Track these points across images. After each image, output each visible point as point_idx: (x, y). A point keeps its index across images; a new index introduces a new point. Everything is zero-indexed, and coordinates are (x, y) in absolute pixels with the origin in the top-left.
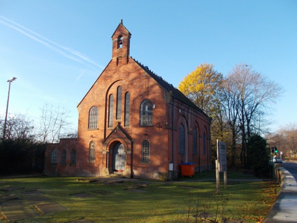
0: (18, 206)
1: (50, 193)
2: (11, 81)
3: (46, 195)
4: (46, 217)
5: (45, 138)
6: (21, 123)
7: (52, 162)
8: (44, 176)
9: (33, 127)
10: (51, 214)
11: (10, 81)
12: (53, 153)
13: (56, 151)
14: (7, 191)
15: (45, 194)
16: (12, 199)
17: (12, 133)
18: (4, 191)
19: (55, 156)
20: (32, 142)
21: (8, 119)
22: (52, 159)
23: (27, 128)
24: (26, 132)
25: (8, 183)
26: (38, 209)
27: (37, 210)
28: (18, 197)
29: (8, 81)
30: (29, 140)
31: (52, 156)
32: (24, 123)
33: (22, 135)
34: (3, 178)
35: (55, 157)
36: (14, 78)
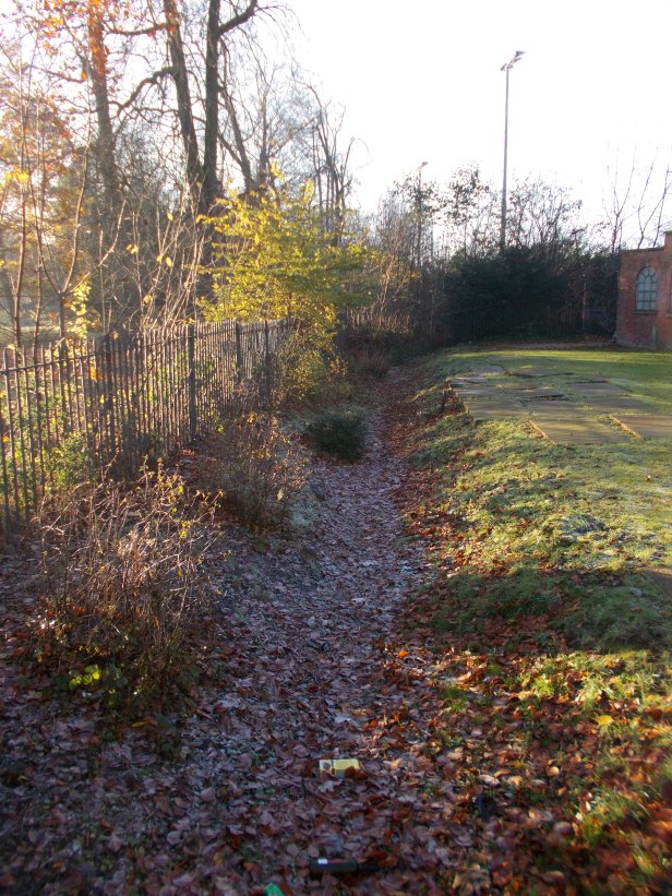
0: (569, 416)
1: (648, 392)
2: (510, 67)
3: (637, 396)
4: (651, 448)
5: (615, 234)
6: (547, 193)
7: (639, 306)
8: (616, 347)
9: (580, 204)
10: (663, 441)
11: (507, 68)
12: (642, 278)
13: (653, 271)
14: (530, 377)
15: (631, 391)
16: (547, 397)
17: (526, 226)
18: (525, 376)
19: (648, 288)
20: (578, 250)
21: (511, 186)
22: (640, 296)
23: (562, 208)
24: (560, 221)
25: (527, 360)
26: (624, 426)
27: (621, 429)
28: (561, 393)
29: (502, 69)
30: (569, 243)
31: (641, 287)
32: (555, 192)
33: (552, 230)
34: (512, 349)
35: (649, 291)
36: (518, 54)
